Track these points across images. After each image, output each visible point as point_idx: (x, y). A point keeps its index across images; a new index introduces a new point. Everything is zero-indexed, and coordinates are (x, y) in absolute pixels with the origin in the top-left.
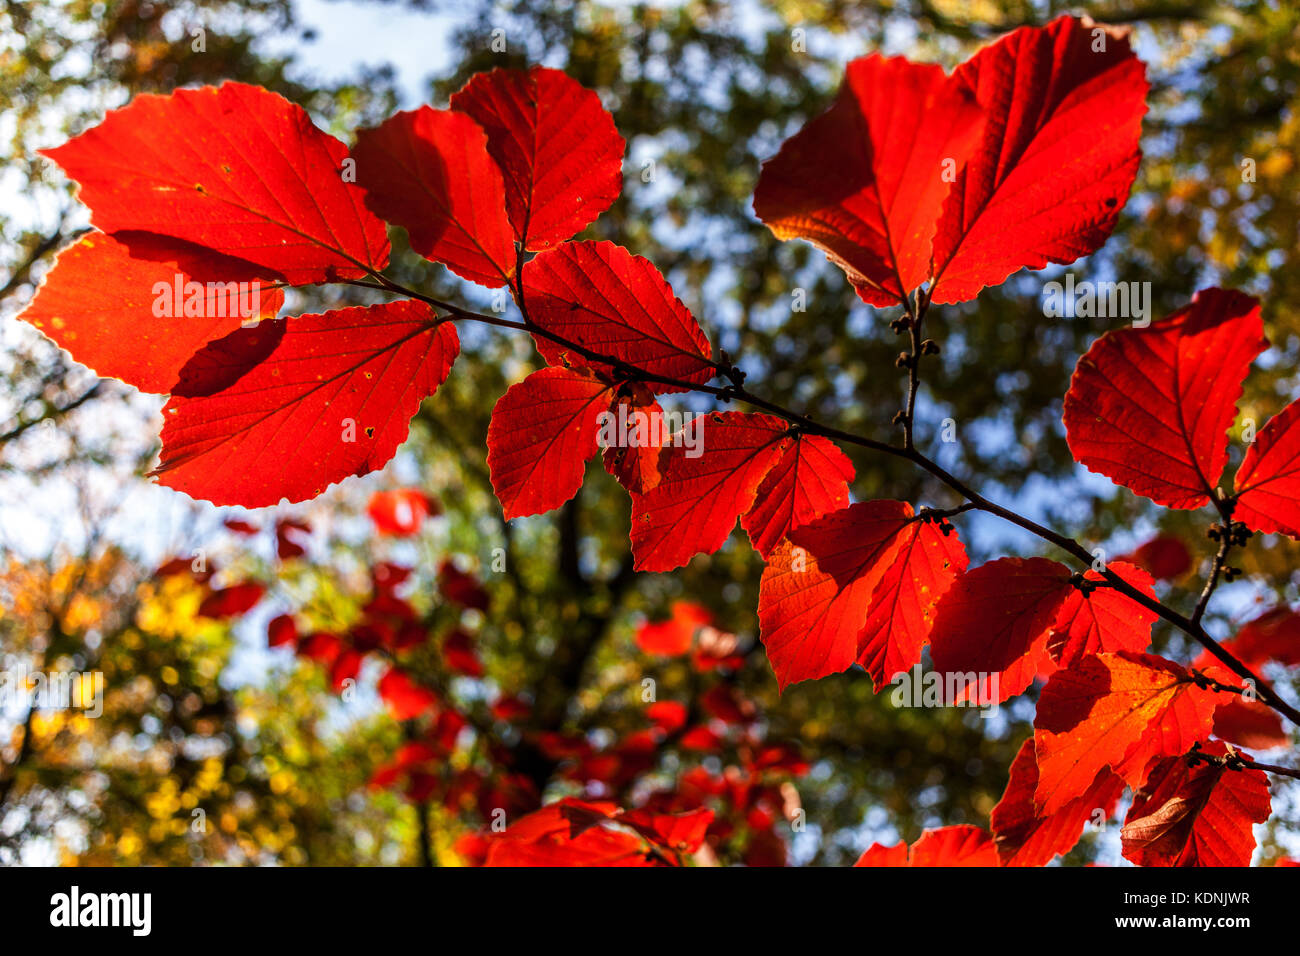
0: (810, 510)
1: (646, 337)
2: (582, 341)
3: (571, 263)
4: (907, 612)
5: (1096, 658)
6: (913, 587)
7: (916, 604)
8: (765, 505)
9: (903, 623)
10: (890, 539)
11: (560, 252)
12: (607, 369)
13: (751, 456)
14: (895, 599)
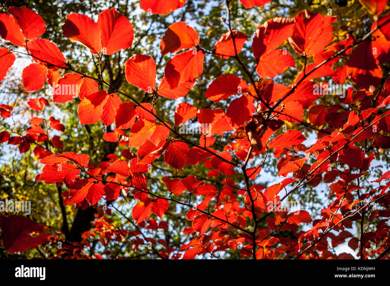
0: (90, 92)
1: (54, 58)
2: (42, 58)
3: (38, 43)
4: (111, 113)
5: (142, 120)
6: (112, 108)
7: (113, 111)
8: (82, 91)
9: (111, 115)
10: (104, 98)
11: (36, 41)
12: (46, 64)
13: (76, 81)
14: (109, 110)
